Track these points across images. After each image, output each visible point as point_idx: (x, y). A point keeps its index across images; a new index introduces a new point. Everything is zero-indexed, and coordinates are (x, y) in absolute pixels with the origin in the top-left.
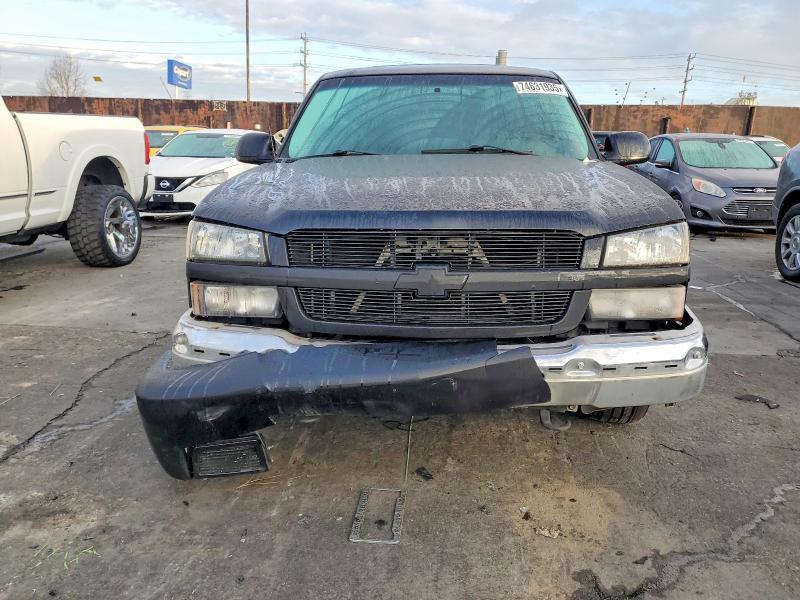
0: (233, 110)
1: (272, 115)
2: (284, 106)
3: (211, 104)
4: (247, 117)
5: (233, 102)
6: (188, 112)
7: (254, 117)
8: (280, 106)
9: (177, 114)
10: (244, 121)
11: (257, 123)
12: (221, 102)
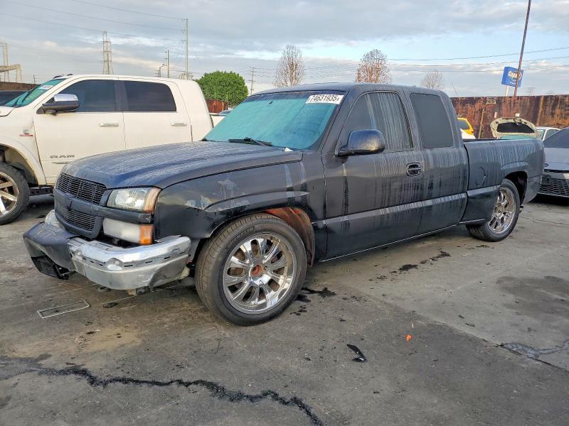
0: (501, 104)
1: (531, 106)
2: (542, 99)
3: (485, 99)
4: (511, 108)
5: (502, 97)
6: (469, 106)
7: (516, 108)
8: (539, 98)
9: (460, 107)
10: (507, 111)
11: (517, 112)
12: (493, 98)
